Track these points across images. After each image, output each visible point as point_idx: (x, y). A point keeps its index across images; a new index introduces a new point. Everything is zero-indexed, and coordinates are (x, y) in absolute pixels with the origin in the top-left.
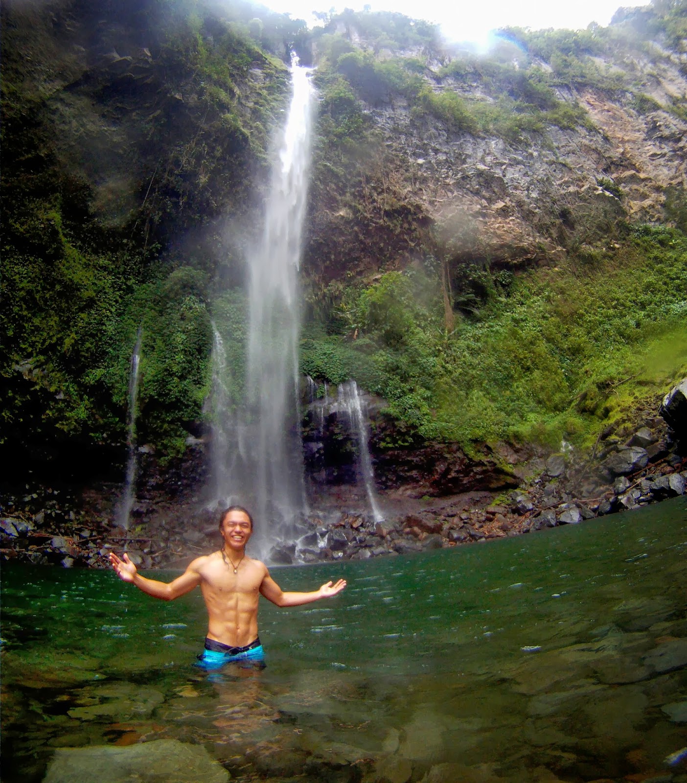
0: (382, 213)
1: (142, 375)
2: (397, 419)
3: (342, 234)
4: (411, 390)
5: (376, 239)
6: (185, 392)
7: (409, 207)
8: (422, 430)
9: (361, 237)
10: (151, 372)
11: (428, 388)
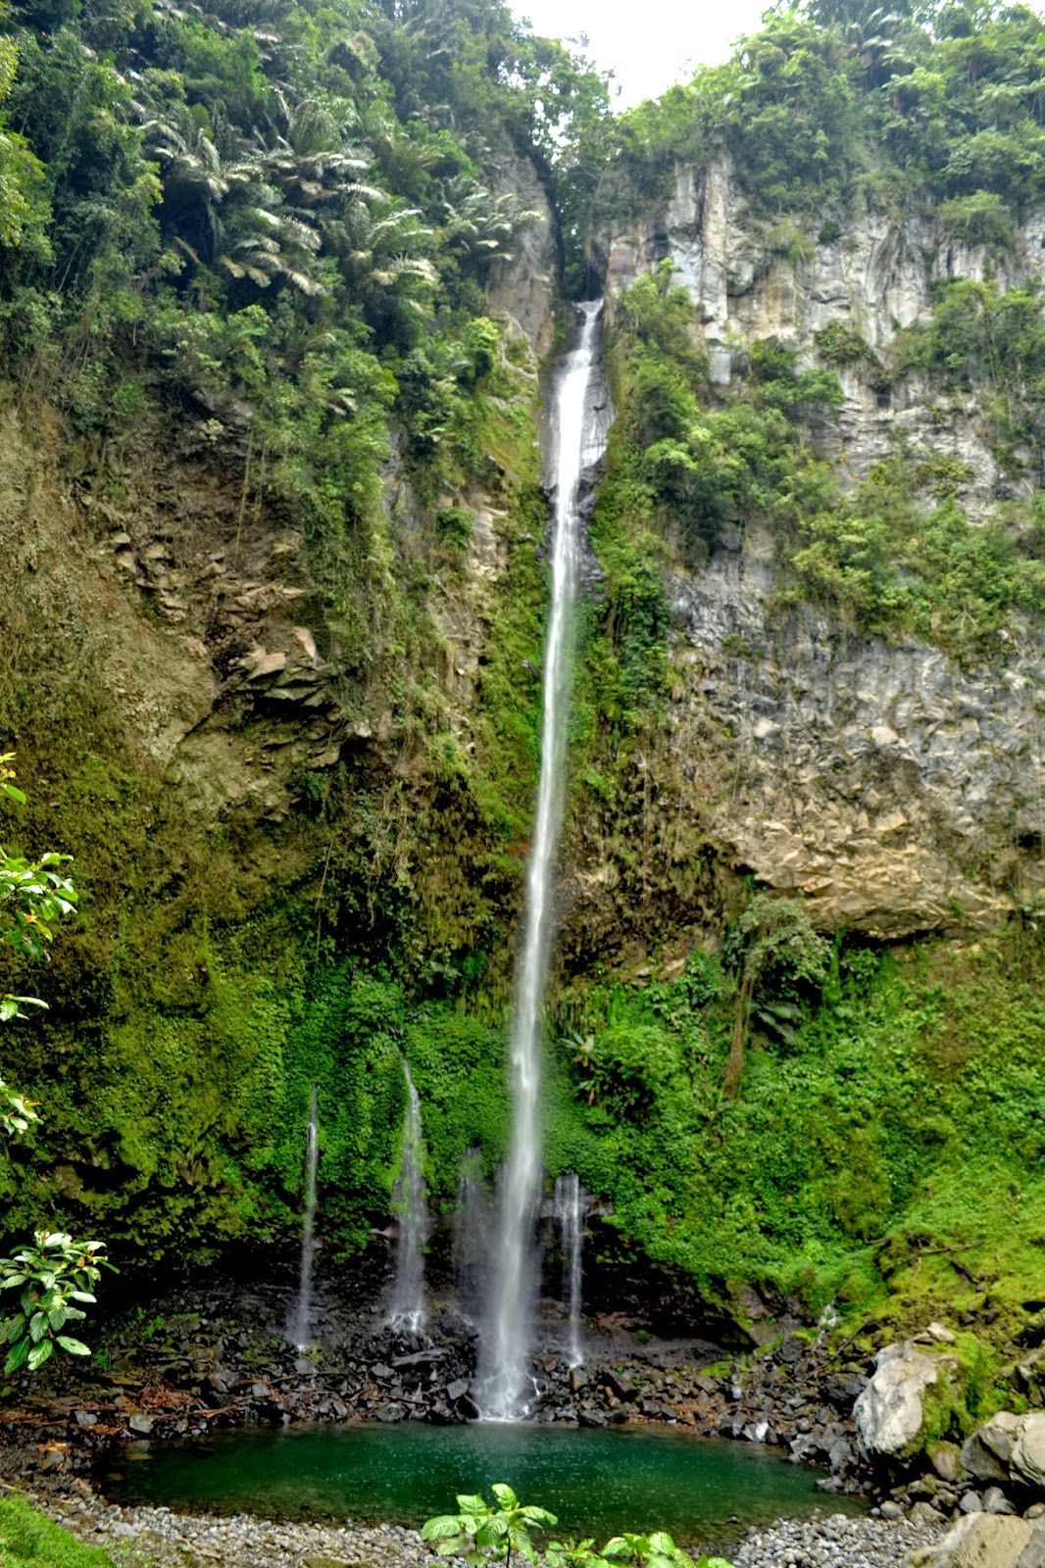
0: (668, 863)
1: (321, 1153)
2: (622, 1232)
3: (596, 910)
4: (648, 1190)
5: (651, 912)
6: (371, 1178)
7: (717, 846)
8: (650, 1250)
9: (628, 913)
10: (332, 1152)
11: (671, 1188)
